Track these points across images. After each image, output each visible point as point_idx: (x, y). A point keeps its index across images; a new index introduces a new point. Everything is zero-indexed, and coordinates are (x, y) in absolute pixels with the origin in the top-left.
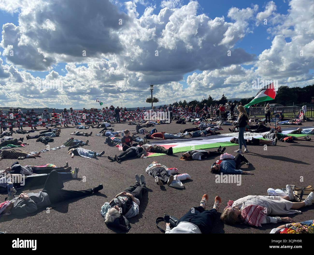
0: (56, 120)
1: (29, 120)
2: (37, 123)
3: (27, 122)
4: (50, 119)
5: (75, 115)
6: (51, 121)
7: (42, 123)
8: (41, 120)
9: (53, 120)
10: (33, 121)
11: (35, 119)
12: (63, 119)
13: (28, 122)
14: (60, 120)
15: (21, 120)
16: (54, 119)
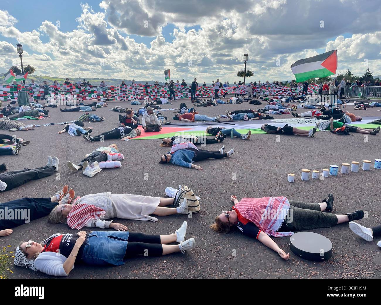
0: (112, 94)
1: (84, 92)
2: (92, 96)
3: (81, 95)
4: (107, 92)
5: (134, 90)
6: (107, 94)
7: (97, 96)
8: (96, 92)
9: (109, 94)
10: (87, 93)
11: (90, 91)
12: (120, 94)
13: (83, 94)
14: (117, 94)
15: (75, 92)
16: (110, 92)
